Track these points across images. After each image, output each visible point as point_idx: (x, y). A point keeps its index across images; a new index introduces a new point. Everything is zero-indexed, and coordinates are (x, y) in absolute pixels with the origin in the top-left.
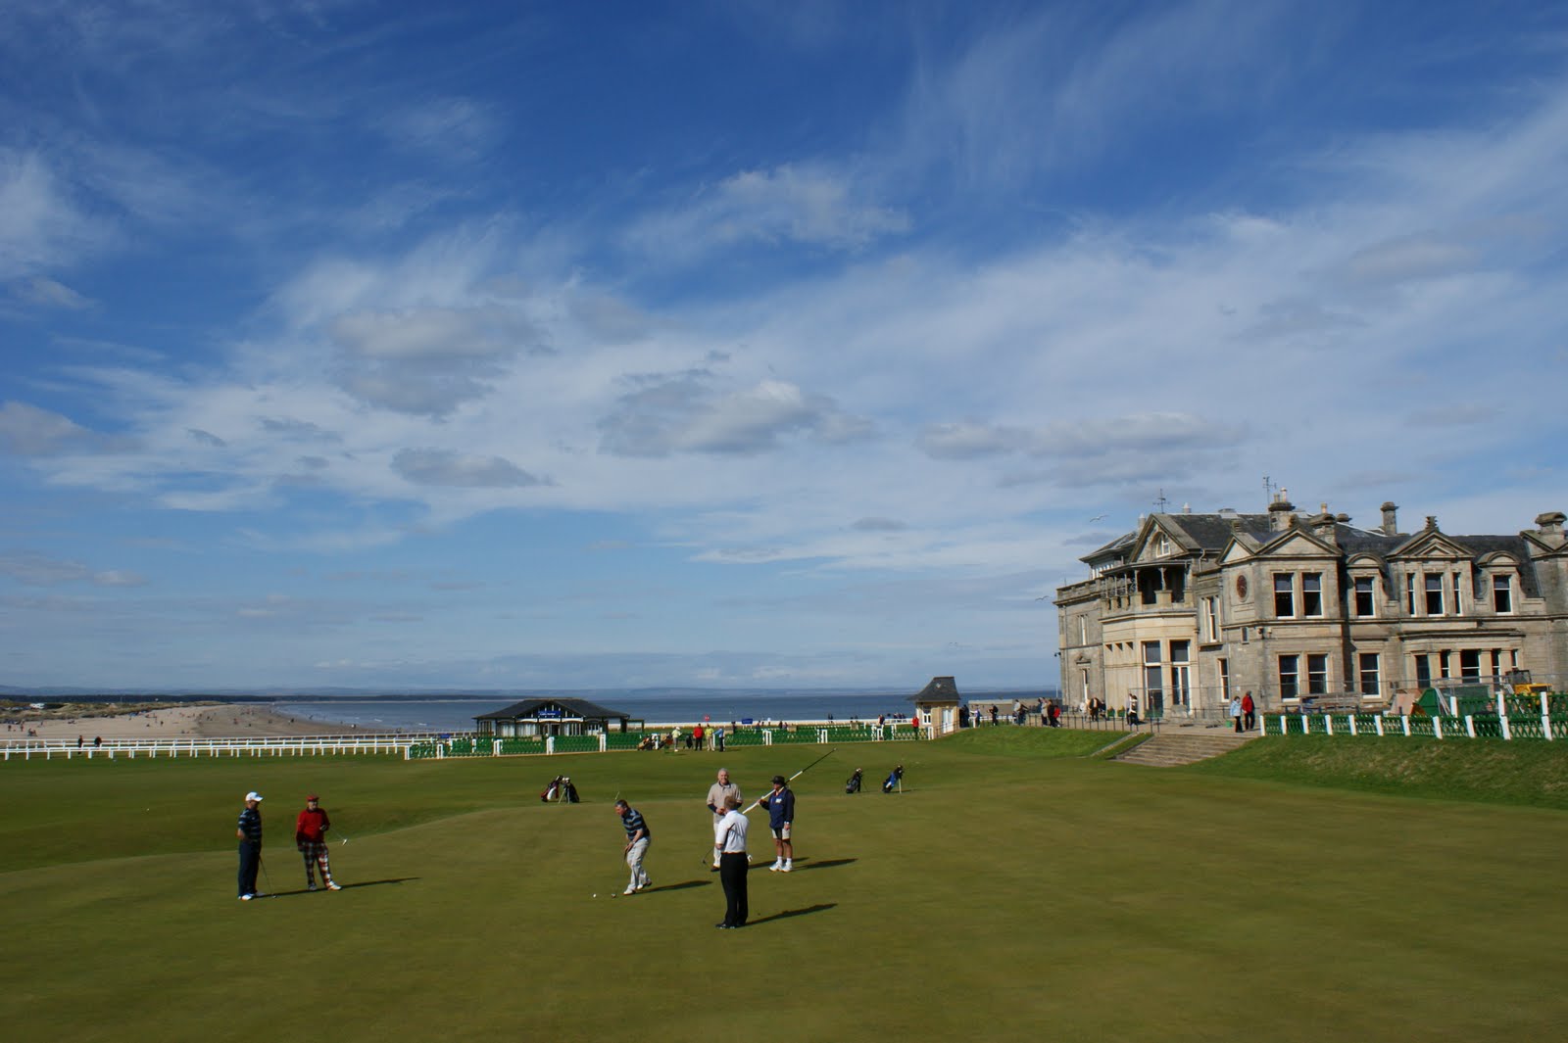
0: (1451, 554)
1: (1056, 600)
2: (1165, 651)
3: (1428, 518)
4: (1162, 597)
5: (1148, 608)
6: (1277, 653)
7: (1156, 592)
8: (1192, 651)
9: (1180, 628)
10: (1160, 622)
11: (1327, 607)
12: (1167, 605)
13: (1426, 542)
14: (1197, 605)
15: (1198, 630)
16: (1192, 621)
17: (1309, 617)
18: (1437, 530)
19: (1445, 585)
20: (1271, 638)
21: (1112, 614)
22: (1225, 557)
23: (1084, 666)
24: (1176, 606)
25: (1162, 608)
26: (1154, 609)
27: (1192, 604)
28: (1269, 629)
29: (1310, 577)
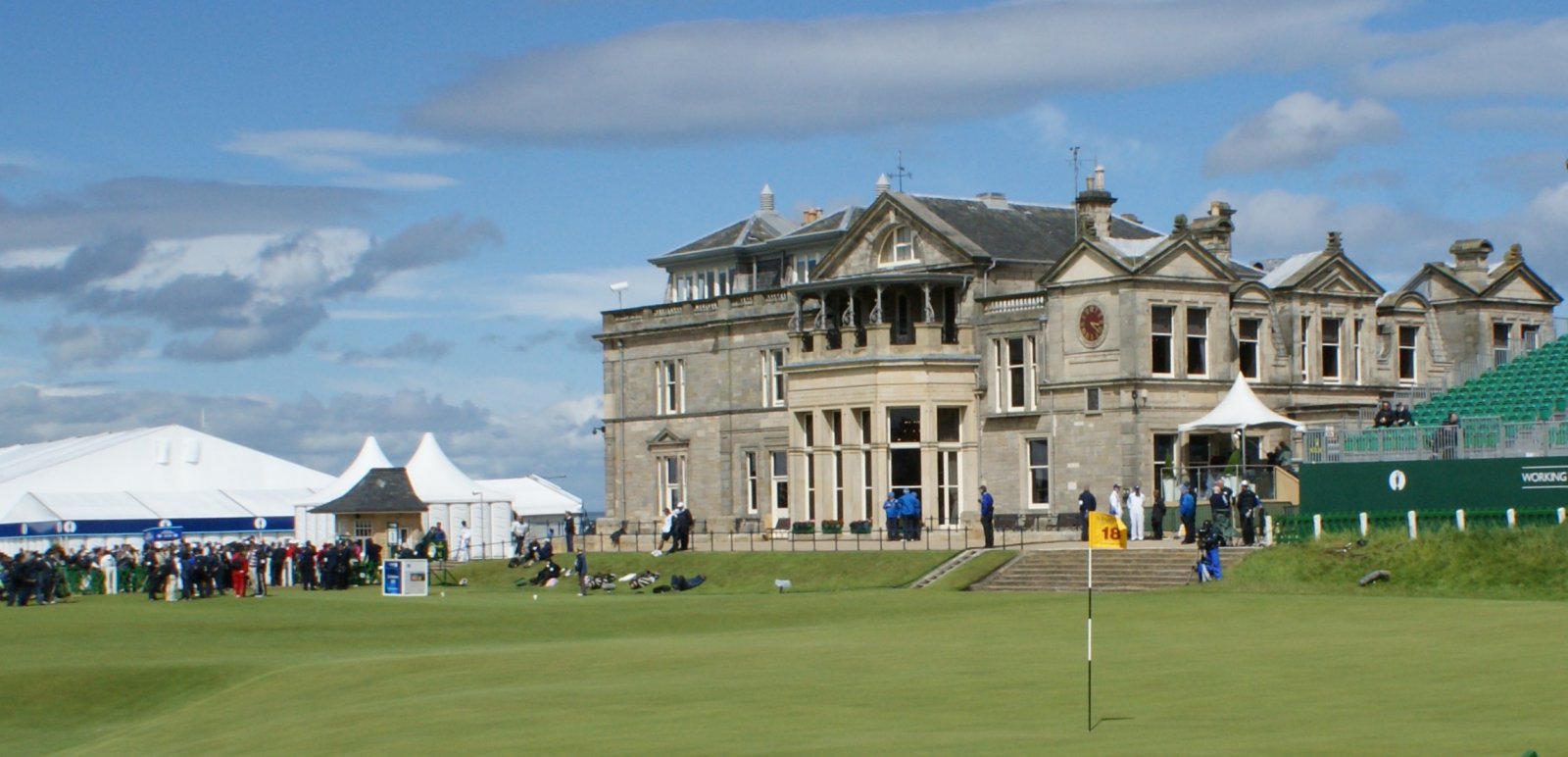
0: (1356, 290)
1: (600, 332)
2: (928, 426)
3: (1332, 234)
4: (927, 335)
5: (900, 351)
6: (1152, 430)
7: (916, 325)
8: (969, 428)
9: (955, 388)
10: (922, 376)
11: (1214, 362)
12: (930, 346)
13: (1328, 271)
14: (982, 350)
15: (982, 392)
16: (969, 377)
17: (1191, 376)
18: (1341, 254)
19: (1344, 338)
20: (1144, 407)
21: (810, 358)
22: (1058, 275)
23: (671, 452)
24: (948, 350)
25: (926, 353)
26: (912, 353)
27: (971, 349)
28: (1144, 393)
29: (1197, 317)
